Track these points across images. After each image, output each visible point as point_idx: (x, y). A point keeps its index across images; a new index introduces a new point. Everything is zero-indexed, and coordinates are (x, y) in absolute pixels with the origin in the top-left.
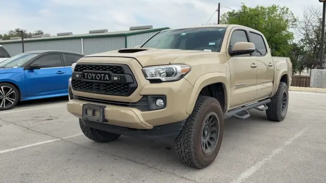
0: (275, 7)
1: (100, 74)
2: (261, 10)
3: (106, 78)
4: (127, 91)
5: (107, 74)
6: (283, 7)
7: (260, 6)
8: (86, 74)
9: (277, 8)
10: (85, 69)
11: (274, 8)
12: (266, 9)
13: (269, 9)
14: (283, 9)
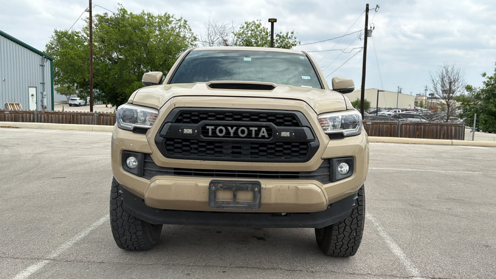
0: (169, 17)
1: (248, 127)
2: (148, 18)
3: (261, 134)
4: (305, 154)
5: (264, 127)
6: (180, 18)
7: (146, 12)
8: (210, 128)
9: (171, 19)
10: (206, 119)
11: (167, 19)
12: (156, 18)
13: (160, 18)
14: (179, 20)
